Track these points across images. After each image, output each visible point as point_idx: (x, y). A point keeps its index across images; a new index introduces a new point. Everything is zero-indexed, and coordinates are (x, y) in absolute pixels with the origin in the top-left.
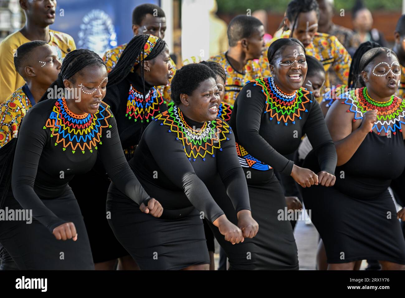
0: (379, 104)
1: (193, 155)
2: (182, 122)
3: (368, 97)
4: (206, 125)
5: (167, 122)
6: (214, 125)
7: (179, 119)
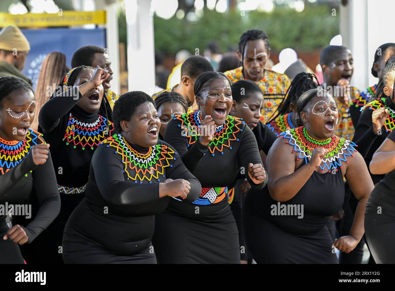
0: (319, 142)
1: (140, 178)
2: (127, 146)
3: (308, 136)
4: (152, 150)
5: (112, 144)
6: (159, 151)
7: (124, 143)
